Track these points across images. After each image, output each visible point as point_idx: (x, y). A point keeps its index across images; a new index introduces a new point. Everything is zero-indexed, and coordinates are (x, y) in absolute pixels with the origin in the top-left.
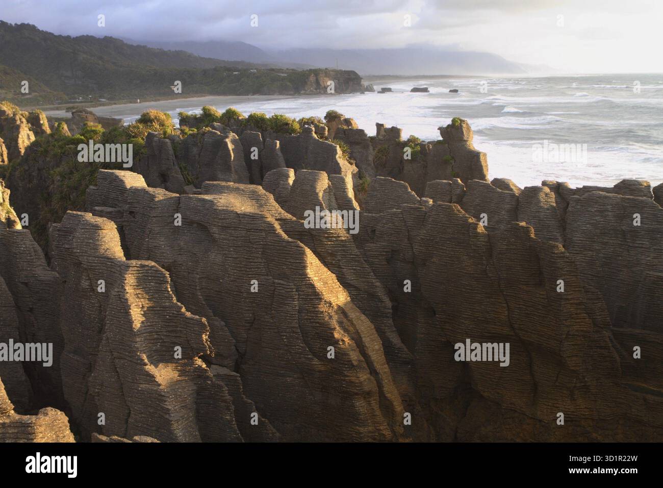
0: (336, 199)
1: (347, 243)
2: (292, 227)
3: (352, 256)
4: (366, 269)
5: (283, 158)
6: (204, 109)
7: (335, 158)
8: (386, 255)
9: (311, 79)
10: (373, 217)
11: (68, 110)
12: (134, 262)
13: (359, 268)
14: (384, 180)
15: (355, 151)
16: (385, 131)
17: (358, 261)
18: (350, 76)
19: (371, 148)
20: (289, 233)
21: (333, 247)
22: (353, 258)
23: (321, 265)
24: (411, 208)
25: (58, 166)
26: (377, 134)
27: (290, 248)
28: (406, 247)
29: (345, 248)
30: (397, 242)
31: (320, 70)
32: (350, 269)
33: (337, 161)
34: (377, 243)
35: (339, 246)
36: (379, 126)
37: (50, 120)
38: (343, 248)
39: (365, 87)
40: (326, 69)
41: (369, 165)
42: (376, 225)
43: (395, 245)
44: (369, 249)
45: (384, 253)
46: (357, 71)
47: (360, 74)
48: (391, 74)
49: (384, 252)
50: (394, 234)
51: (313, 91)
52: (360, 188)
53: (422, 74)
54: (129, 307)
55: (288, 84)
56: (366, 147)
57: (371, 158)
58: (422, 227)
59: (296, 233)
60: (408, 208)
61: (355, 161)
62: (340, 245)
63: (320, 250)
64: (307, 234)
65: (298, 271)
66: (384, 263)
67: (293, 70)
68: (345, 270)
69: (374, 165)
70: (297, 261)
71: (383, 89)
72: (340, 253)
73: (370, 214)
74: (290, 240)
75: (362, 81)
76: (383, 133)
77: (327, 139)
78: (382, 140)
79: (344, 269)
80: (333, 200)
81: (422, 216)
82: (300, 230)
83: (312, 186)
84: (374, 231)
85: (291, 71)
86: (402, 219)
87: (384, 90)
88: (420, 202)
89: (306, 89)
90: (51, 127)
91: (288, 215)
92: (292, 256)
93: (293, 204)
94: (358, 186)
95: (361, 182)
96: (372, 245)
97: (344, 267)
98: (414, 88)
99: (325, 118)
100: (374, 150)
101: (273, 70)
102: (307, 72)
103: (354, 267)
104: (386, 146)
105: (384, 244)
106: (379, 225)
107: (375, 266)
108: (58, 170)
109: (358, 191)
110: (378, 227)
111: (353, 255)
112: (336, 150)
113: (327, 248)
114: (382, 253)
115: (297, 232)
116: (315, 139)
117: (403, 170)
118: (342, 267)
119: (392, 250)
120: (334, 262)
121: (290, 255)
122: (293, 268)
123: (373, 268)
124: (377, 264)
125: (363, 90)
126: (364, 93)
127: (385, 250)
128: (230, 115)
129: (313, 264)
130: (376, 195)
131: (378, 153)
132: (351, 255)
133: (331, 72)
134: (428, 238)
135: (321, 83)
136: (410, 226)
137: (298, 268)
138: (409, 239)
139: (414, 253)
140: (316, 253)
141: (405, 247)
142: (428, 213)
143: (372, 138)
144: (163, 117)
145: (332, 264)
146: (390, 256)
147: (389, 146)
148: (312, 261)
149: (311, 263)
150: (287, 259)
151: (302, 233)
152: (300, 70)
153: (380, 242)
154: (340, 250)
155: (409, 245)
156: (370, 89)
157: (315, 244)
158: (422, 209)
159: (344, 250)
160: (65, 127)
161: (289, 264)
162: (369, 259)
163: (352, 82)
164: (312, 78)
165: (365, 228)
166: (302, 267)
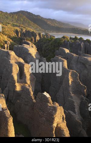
6: (75, 37)
11: (45, 33)
12: (71, 70)
25: (44, 44)
37: (42, 35)
54: (69, 80)
90: (43, 36)
108: (45, 45)
128: (81, 39)
144: (67, 37)
160: (45, 36)
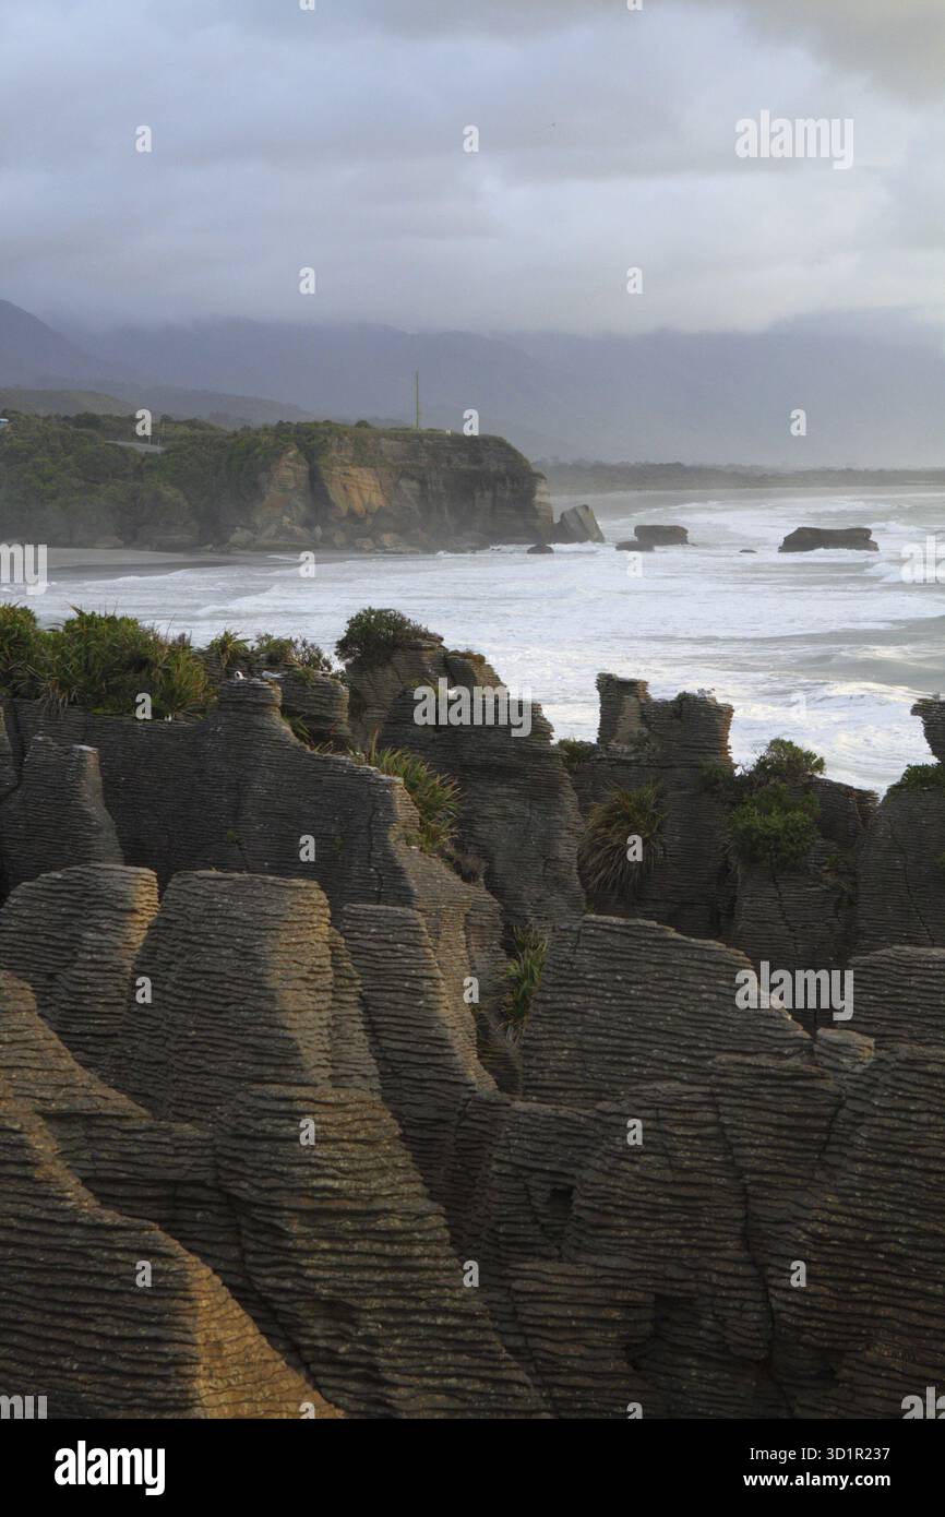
0: (372, 1029)
1: (418, 1250)
2: (126, 1159)
3: (440, 1321)
4: (517, 1390)
5: (112, 835)
7: (384, 843)
8: (624, 1322)
9: (287, 473)
10: (561, 1119)
13: (478, 1386)
14: (627, 932)
15: (486, 812)
16: (644, 718)
17: (472, 1348)
18: (478, 461)
19: (570, 800)
20: (108, 1190)
21: (340, 1267)
22: (445, 1327)
23: (269, 1354)
24: (763, 1075)
26: (602, 730)
27: (103, 1262)
28: (736, 1282)
29: (402, 1276)
30: (686, 1252)
31: (330, 429)
32: (428, 1389)
33: (389, 858)
34: (583, 1257)
35: (374, 1261)
36: (614, 691)
38: (390, 1276)
39: (557, 520)
40: (362, 424)
41: (559, 883)
42: (579, 1166)
43: (673, 1271)
44: (535, 1286)
45: (616, 1314)
46: (513, 441)
47: (532, 454)
48: (688, 462)
49: (615, 1304)
50: (671, 1209)
51: (291, 533)
52: (509, 999)
53: (839, 463)
55: (170, 493)
56: (544, 793)
57: (567, 850)
58: (819, 1175)
59: (149, 1192)
60: (744, 1076)
61: (484, 865)
62: (378, 1255)
63: (270, 1281)
64: (204, 1195)
65: (141, 1384)
66: (611, 1366)
67: (192, 424)
68: (403, 1392)
69: (584, 884)
70: (143, 1332)
71: (642, 531)
72: (375, 1303)
73: (547, 1109)
74: (109, 1217)
75: (541, 487)
76: (631, 725)
77: (342, 745)
78: (627, 764)
79: (395, 1386)
80: (356, 1028)
81: (817, 1116)
82: (173, 1175)
83: (245, 954)
84: (563, 1195)
85: (182, 430)
86: (710, 1130)
87: (651, 538)
88: (808, 1050)
89: (258, 521)
91: (112, 1093)
92: (116, 1301)
93: (143, 1047)
94: (499, 990)
95: (513, 968)
96: (548, 1267)
97: (397, 1378)
98: (801, 531)
99: (343, 647)
100: (585, 810)
101: (90, 421)
102: (264, 439)
103: (453, 1381)
104: (649, 792)
105: (614, 1262)
106: (592, 1162)
107: (561, 1380)
109: (502, 1016)
110: (586, 1175)
111: (447, 1312)
112: (388, 802)
113: (309, 1272)
114: (603, 1314)
115: (154, 1183)
116: (281, 743)
117: (731, 915)
118: (388, 1376)
119: (660, 1298)
120: (342, 1350)
121: (106, 1299)
122: (119, 1365)
123: (558, 1393)
124: (573, 1372)
125: (541, 533)
126: (550, 551)
127: (620, 1296)
129: (228, 1348)
130: (582, 1011)
131: (608, 825)
132: (435, 1312)
133: (384, 441)
134: (848, 1233)
135: (335, 493)
136: (754, 1171)
137: (146, 1370)
138: (746, 1239)
139: (772, 1315)
140: (245, 1294)
141: (723, 1282)
142: (850, 1104)
143: (574, 751)
145: (332, 1358)
146: (648, 1327)
147: (660, 795)
148: (221, 1335)
149: (218, 1344)
150: (90, 1320)
151: (180, 1193)
152: (229, 429)
153: (595, 1252)
154: (379, 1285)
155: (750, 1270)
156: (577, 529)
157: (245, 1252)
158: (820, 1084)
159: (397, 1285)
161: (97, 1345)
162: (532, 1343)
163: (488, 494)
164: (290, 470)
165: (517, 1177)
166: (168, 1365)
